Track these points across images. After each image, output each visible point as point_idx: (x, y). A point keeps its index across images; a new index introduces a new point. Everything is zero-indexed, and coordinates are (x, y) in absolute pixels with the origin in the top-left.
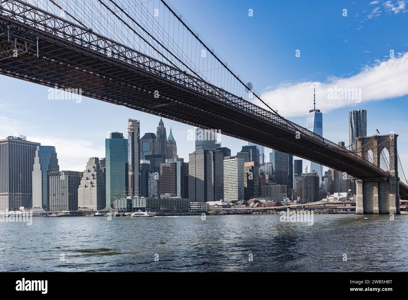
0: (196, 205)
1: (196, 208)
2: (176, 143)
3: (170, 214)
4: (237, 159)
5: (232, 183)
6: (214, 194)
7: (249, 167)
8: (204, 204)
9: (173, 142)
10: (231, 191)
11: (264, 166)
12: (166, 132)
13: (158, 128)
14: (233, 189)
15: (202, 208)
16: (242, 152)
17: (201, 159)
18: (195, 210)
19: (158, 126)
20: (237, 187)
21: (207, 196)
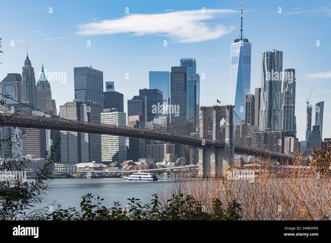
0: (61, 168)
1: (61, 170)
2: (50, 86)
3: (30, 177)
4: (117, 113)
5: (112, 141)
6: (90, 154)
7: (134, 122)
8: (71, 167)
9: (46, 84)
10: (112, 150)
11: (158, 119)
12: (34, 74)
13: (23, 68)
14: (113, 148)
15: (68, 170)
16: (134, 100)
17: (73, 112)
18: (61, 172)
19: (24, 66)
20: (118, 145)
21: (81, 157)
